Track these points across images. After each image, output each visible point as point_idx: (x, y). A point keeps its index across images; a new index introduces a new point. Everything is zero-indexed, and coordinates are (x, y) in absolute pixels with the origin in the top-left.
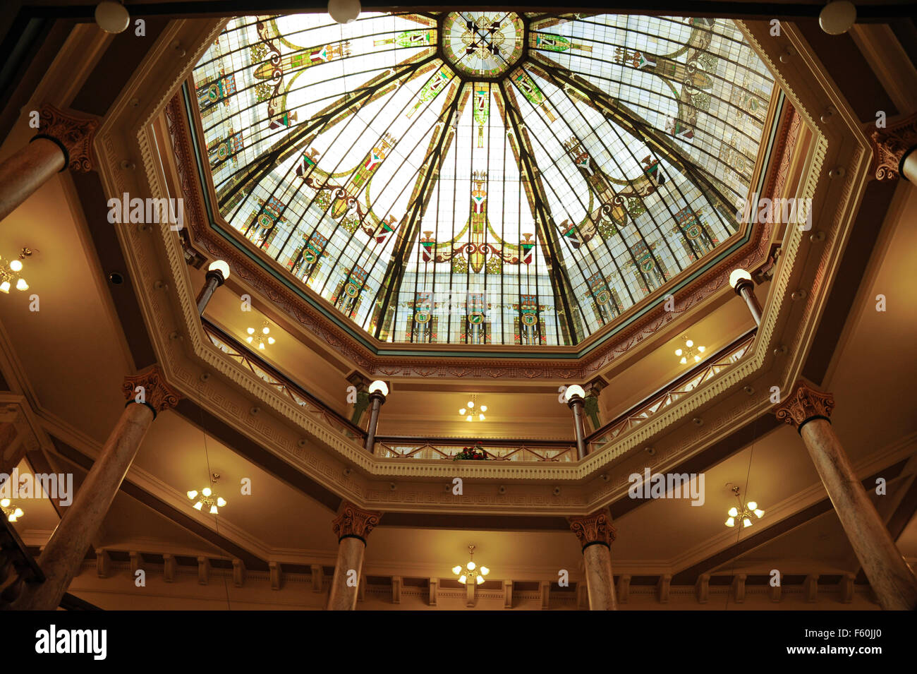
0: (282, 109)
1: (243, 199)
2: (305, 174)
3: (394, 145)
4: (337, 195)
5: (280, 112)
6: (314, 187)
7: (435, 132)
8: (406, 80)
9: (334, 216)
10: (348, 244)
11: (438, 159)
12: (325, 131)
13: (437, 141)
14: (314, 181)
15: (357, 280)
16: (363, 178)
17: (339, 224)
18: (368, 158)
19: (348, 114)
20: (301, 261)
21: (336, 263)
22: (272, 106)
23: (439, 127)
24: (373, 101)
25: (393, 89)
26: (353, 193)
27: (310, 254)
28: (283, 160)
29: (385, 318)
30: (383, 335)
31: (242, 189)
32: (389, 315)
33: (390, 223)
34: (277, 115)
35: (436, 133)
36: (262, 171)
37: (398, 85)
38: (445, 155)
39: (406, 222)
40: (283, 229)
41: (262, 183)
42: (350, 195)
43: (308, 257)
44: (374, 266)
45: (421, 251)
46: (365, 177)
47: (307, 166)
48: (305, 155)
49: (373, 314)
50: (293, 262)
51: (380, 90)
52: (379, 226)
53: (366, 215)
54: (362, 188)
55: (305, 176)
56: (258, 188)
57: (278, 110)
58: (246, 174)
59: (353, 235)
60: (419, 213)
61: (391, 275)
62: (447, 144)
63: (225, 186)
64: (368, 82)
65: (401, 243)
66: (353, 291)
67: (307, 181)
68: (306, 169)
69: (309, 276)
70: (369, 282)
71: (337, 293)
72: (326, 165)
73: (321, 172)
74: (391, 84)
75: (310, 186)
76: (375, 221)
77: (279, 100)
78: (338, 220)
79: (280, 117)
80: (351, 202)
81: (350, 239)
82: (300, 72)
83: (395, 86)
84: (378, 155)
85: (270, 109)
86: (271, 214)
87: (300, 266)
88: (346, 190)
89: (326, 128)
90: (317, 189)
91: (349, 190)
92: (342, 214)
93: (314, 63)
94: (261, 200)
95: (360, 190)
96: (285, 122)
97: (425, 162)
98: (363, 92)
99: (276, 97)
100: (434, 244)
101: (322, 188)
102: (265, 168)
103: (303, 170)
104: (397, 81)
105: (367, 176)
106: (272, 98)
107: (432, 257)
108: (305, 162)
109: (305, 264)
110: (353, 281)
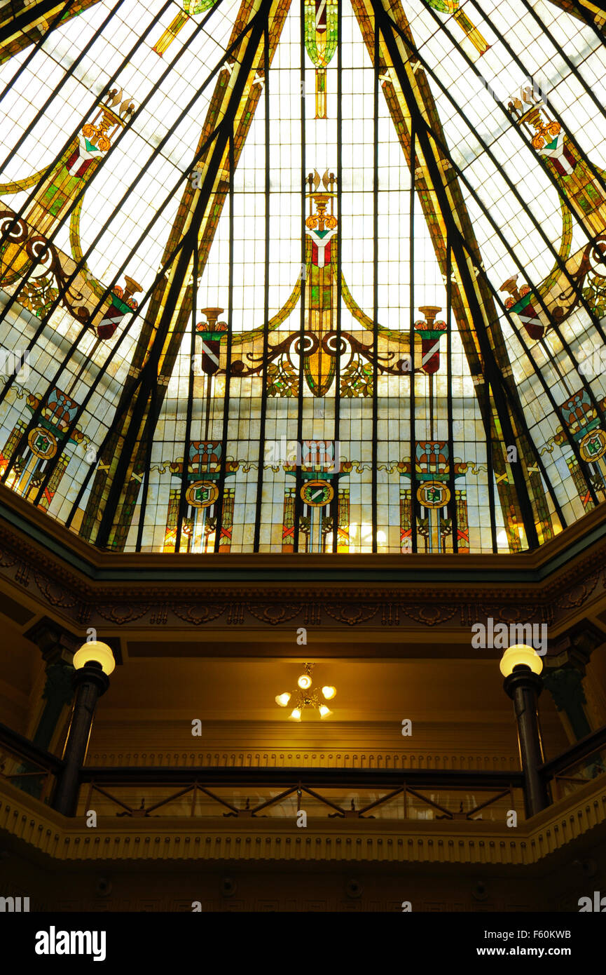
0: (97, 294)
1: (142, 486)
2: (222, 362)
3: (335, 185)
4: (300, 352)
5: (98, 300)
6: (251, 371)
7: (388, 99)
8: (266, 60)
9: (319, 392)
10: (375, 419)
11: (432, 141)
12: (204, 264)
13: (405, 111)
14: (245, 361)
15: (433, 469)
16: (325, 287)
17: (338, 397)
18: (309, 247)
19: (219, 203)
20: (305, 515)
21: (375, 470)
22: (75, 303)
23: (388, 85)
24: (242, 144)
25: (259, 95)
26: (327, 327)
27: (315, 489)
28: (168, 370)
29: (531, 497)
30: (543, 531)
31: (130, 471)
32: (534, 488)
33: (430, 322)
34: (97, 309)
35: (391, 99)
36: (145, 417)
37: (261, 80)
38: (438, 121)
39: (458, 296)
40: (240, 484)
41: (157, 435)
42: (324, 334)
43: (314, 496)
44: (450, 420)
45: (519, 325)
46: (328, 283)
47: (215, 347)
48: (199, 333)
49: (503, 506)
50: (291, 525)
51: (238, 116)
52: (412, 344)
53: (375, 345)
54: (335, 305)
55: (223, 365)
56: (157, 448)
57: (91, 301)
58: (121, 443)
59: (375, 396)
60: (469, 261)
61: (495, 412)
62: (425, 100)
63: (93, 491)
64: (207, 122)
65: (476, 340)
66: (436, 494)
67: (235, 370)
68: (217, 353)
69: (335, 528)
70: (460, 454)
71: (407, 518)
72: (246, 320)
73: (247, 336)
74: (247, 90)
75: (245, 375)
76: (400, 341)
77: (77, 285)
78: (331, 392)
79: (104, 309)
80: (334, 343)
81: (375, 408)
82: (76, 210)
83: (257, 87)
84: (321, 226)
85: (76, 311)
86: (204, 474)
87: (308, 523)
88: (310, 332)
89: (201, 258)
90: (257, 370)
91: (315, 327)
92: (331, 376)
93: (86, 178)
94: (173, 465)
95: (335, 311)
96: (122, 308)
97: (413, 164)
98: (213, 145)
99: (68, 285)
100: (533, 296)
101: (266, 360)
102: (148, 407)
103: (213, 358)
104: (253, 74)
105: (330, 278)
106: (63, 290)
107: (544, 321)
108: (208, 342)
109: (316, 512)
110: (426, 477)
